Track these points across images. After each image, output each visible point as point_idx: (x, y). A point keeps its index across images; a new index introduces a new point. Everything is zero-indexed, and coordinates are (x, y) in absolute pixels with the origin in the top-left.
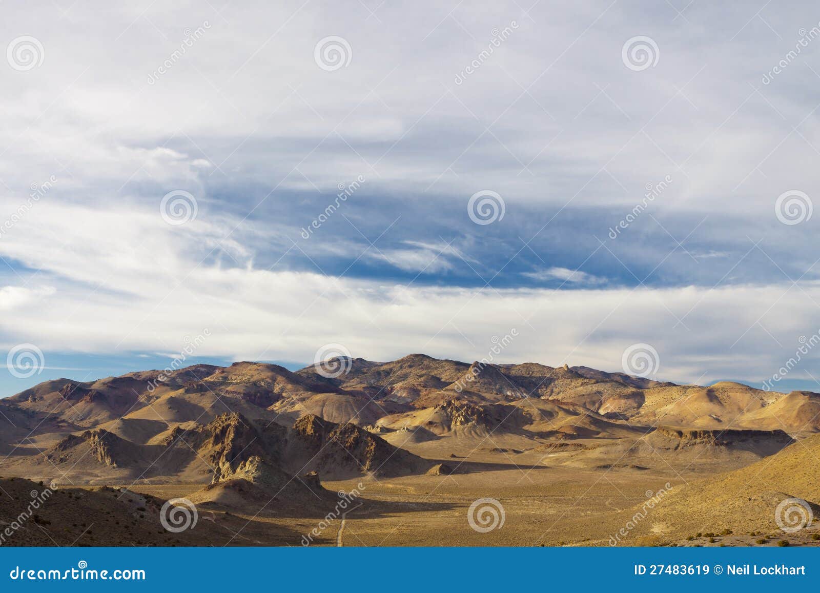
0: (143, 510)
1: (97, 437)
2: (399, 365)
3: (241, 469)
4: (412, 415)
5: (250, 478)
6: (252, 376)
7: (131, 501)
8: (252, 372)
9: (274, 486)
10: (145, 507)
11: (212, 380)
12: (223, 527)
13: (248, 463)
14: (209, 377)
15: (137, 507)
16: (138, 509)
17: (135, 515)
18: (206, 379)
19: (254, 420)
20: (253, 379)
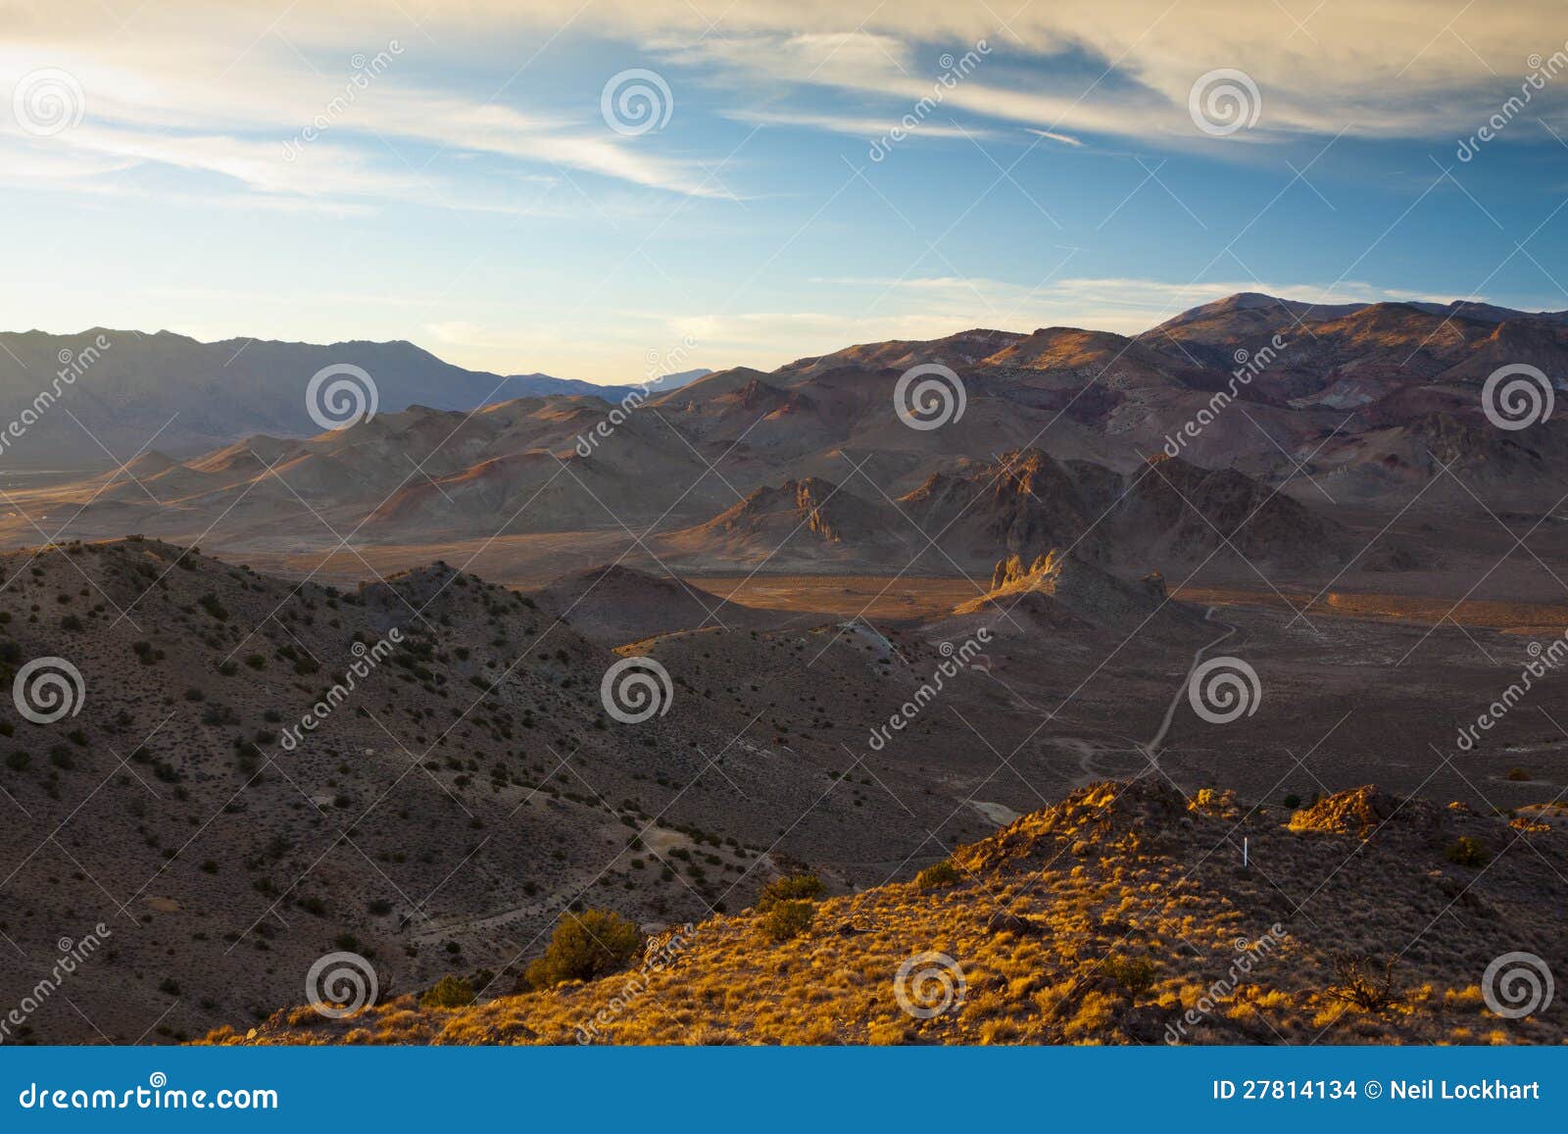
0: (887, 662)
1: (806, 491)
2: (1354, 324)
3: (1038, 568)
4: (1361, 439)
5: (1050, 590)
6: (1070, 356)
7: (869, 648)
8: (1069, 347)
9: (1087, 601)
10: (889, 658)
11: (998, 363)
12: (1000, 685)
13: (1048, 560)
14: (993, 357)
15: (879, 657)
16: (880, 661)
17: (876, 670)
18: (987, 360)
19: (1066, 462)
20: (1073, 362)
